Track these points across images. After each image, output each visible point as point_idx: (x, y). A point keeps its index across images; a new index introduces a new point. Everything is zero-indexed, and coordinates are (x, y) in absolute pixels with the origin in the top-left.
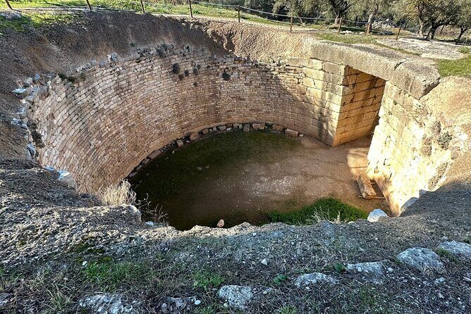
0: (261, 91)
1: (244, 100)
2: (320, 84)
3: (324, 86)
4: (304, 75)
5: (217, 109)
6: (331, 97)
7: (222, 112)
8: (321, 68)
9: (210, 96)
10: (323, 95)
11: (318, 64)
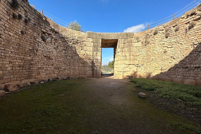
0: (63, 54)
1: (52, 59)
2: (91, 49)
3: (93, 49)
4: (84, 45)
5: (31, 64)
6: (96, 54)
7: (35, 68)
8: (92, 41)
9: (29, 50)
10: (93, 53)
11: (91, 40)
